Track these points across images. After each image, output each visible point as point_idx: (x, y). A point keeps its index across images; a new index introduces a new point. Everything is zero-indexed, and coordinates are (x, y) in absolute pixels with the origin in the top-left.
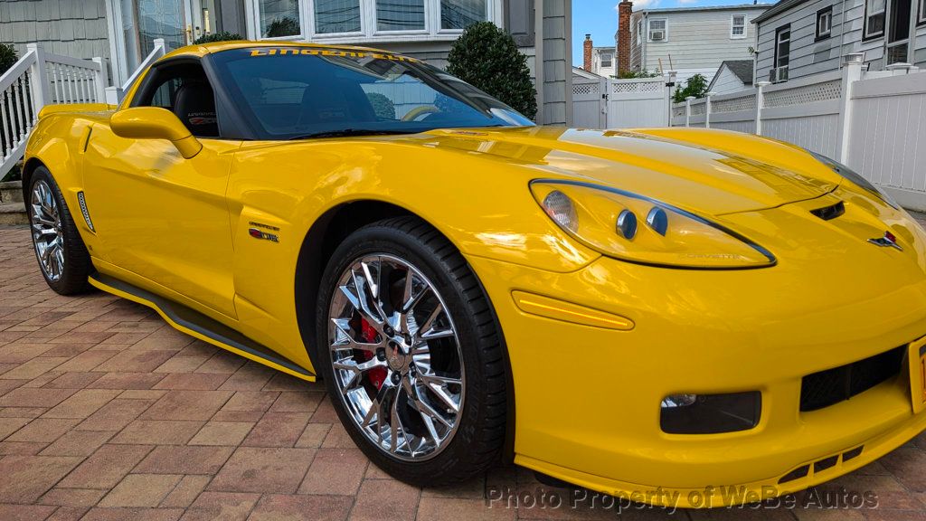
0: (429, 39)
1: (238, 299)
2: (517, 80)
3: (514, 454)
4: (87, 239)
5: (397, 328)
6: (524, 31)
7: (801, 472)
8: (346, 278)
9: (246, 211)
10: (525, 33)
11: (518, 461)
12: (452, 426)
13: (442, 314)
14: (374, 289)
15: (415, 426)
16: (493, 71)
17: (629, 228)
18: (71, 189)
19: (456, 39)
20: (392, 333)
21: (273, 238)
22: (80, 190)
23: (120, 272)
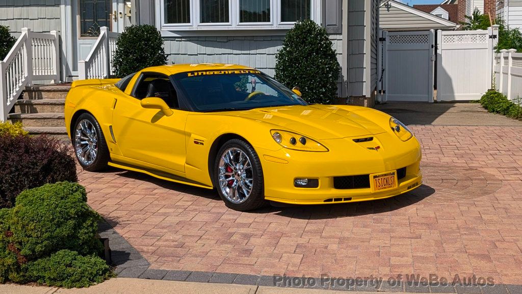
0: (272, 29)
1: (186, 165)
2: (326, 57)
3: (264, 197)
4: (110, 145)
5: (238, 168)
6: (335, 24)
7: (330, 200)
8: (224, 155)
9: (193, 135)
10: (336, 25)
11: (266, 198)
12: (250, 191)
13: (249, 163)
14: (232, 157)
15: (242, 195)
16: (310, 54)
17: (294, 141)
18: (106, 124)
19: (290, 28)
20: (236, 170)
21: (202, 144)
22: (111, 125)
23: (126, 160)
